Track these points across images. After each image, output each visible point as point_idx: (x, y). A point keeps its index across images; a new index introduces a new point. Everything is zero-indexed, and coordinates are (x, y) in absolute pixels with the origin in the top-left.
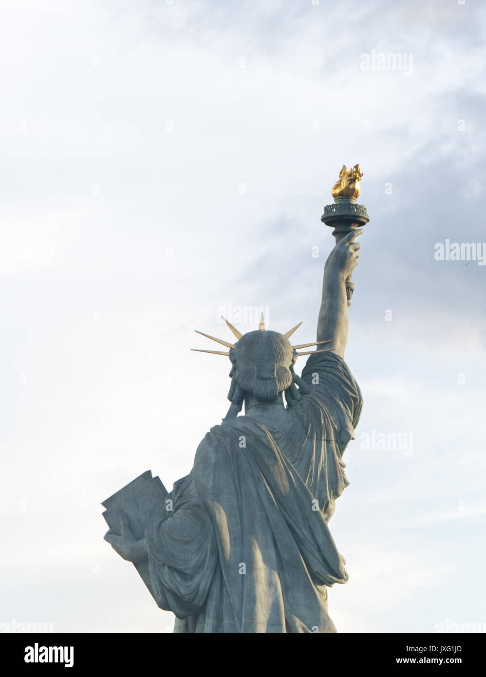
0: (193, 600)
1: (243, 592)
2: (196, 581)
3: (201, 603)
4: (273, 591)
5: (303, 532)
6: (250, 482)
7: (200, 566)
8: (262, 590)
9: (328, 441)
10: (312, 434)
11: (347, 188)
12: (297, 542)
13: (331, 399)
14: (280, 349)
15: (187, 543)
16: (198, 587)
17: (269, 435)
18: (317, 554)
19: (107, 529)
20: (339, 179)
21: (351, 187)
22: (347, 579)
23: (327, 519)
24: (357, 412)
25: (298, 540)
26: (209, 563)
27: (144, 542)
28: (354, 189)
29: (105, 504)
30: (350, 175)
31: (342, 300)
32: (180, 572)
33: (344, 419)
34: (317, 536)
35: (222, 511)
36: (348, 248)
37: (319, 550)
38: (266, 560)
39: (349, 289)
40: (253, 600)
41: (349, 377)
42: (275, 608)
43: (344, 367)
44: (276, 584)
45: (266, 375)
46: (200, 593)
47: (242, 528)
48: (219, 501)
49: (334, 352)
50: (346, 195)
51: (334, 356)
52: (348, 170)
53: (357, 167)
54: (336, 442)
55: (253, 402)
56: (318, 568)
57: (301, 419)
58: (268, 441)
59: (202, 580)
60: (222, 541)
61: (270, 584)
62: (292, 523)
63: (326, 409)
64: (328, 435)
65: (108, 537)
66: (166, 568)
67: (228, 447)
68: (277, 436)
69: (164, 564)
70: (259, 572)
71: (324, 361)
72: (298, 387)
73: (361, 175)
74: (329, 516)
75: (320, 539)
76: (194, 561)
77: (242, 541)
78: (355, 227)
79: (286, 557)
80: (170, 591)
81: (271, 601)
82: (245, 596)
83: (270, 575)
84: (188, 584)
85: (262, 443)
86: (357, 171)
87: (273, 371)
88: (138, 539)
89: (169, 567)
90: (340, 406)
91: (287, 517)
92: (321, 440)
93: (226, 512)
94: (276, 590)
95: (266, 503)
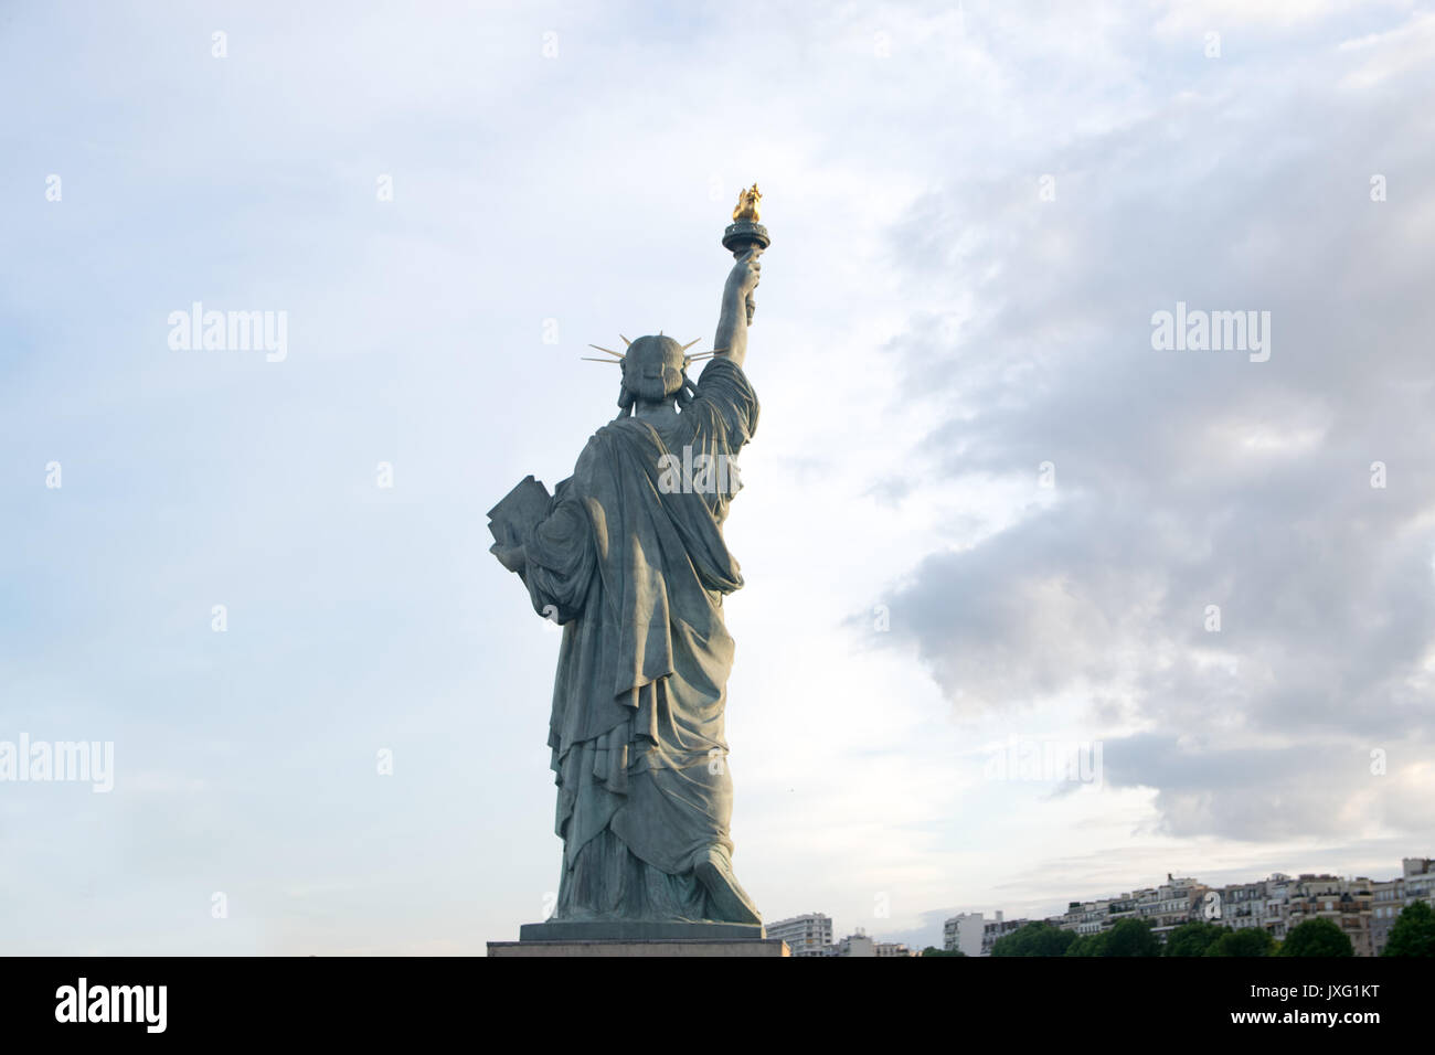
0: (570, 602)
1: (622, 593)
2: (572, 582)
3: (579, 605)
4: (656, 591)
5: (691, 532)
6: (632, 478)
7: (576, 567)
8: (643, 590)
9: (719, 441)
10: (701, 432)
11: (747, 210)
12: (684, 542)
13: (724, 401)
14: (669, 350)
15: (562, 541)
16: (574, 589)
17: (654, 433)
18: (706, 555)
19: (494, 541)
20: (738, 202)
21: (751, 207)
22: (742, 583)
23: (718, 523)
24: (753, 417)
25: (685, 541)
26: (587, 563)
27: (523, 547)
28: (753, 210)
29: (489, 515)
30: (749, 195)
31: (741, 314)
32: (555, 573)
33: (738, 421)
34: (705, 535)
35: (600, 507)
36: (747, 265)
37: (708, 550)
38: (649, 560)
39: (750, 307)
40: (633, 600)
41: (745, 383)
42: (659, 609)
43: (740, 373)
44: (660, 586)
45: (653, 374)
46: (577, 593)
47: (623, 526)
48: (596, 497)
49: (730, 359)
50: (746, 217)
51: (729, 362)
52: (747, 192)
53: (755, 186)
54: (729, 443)
55: (642, 405)
56: (708, 570)
57: (691, 419)
58: (653, 438)
59: (579, 581)
60: (599, 538)
61: (653, 584)
62: (677, 521)
63: (718, 411)
64: (720, 436)
65: (492, 550)
66: (541, 570)
67: (610, 444)
68: (663, 434)
69: (539, 566)
70: (640, 571)
71: (719, 367)
72: (692, 394)
73: (760, 197)
74: (722, 518)
75: (709, 538)
76: (570, 560)
77: (621, 538)
78: (755, 248)
79: (671, 557)
80: (545, 593)
81: (653, 602)
82: (625, 596)
83: (653, 575)
84: (564, 586)
85: (646, 439)
86: (755, 191)
87: (660, 370)
88: (518, 545)
89: (544, 568)
90: (733, 409)
91: (673, 515)
92: (711, 439)
93: (604, 508)
94: (660, 591)
95: (649, 502)
